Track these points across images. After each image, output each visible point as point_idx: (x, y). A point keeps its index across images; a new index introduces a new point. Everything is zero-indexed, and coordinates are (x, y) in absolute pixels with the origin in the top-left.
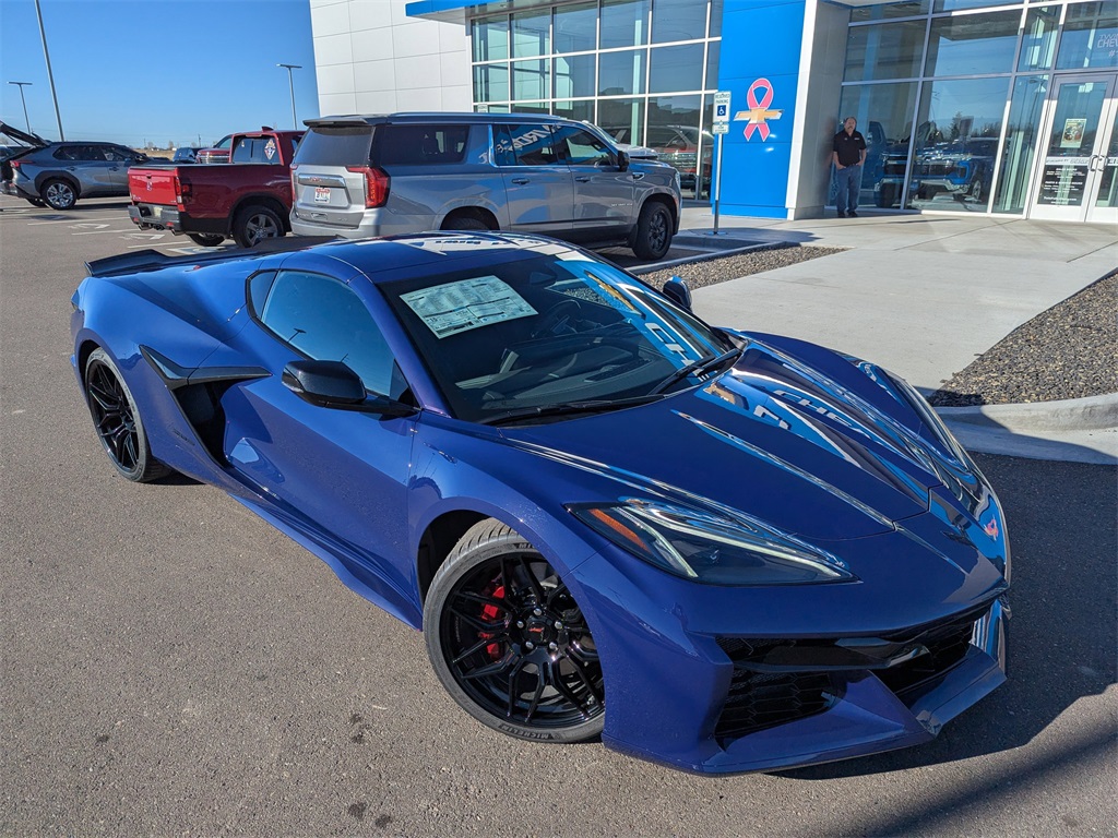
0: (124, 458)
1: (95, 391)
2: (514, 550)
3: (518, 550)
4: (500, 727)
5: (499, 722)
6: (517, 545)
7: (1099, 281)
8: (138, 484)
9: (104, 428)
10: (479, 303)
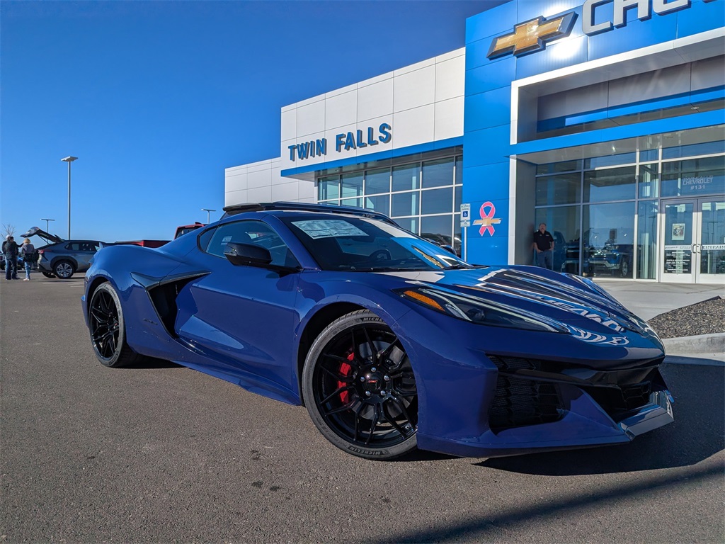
0: (106, 352)
1: (95, 312)
2: (361, 322)
3: (363, 323)
4: (349, 448)
5: (348, 444)
6: (362, 319)
8: (112, 369)
9: (95, 336)
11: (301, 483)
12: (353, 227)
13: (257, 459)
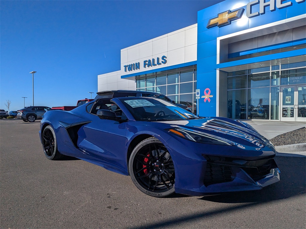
0: (49, 154)
1: (45, 137)
2: (153, 142)
4: (146, 192)
5: (146, 190)
7: (300, 129)
8: (51, 161)
9: (45, 147)
10: (142, 103)
11: (126, 207)
12: (149, 102)
13: (109, 197)
